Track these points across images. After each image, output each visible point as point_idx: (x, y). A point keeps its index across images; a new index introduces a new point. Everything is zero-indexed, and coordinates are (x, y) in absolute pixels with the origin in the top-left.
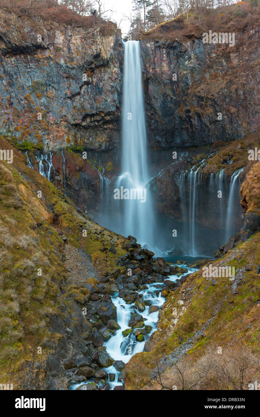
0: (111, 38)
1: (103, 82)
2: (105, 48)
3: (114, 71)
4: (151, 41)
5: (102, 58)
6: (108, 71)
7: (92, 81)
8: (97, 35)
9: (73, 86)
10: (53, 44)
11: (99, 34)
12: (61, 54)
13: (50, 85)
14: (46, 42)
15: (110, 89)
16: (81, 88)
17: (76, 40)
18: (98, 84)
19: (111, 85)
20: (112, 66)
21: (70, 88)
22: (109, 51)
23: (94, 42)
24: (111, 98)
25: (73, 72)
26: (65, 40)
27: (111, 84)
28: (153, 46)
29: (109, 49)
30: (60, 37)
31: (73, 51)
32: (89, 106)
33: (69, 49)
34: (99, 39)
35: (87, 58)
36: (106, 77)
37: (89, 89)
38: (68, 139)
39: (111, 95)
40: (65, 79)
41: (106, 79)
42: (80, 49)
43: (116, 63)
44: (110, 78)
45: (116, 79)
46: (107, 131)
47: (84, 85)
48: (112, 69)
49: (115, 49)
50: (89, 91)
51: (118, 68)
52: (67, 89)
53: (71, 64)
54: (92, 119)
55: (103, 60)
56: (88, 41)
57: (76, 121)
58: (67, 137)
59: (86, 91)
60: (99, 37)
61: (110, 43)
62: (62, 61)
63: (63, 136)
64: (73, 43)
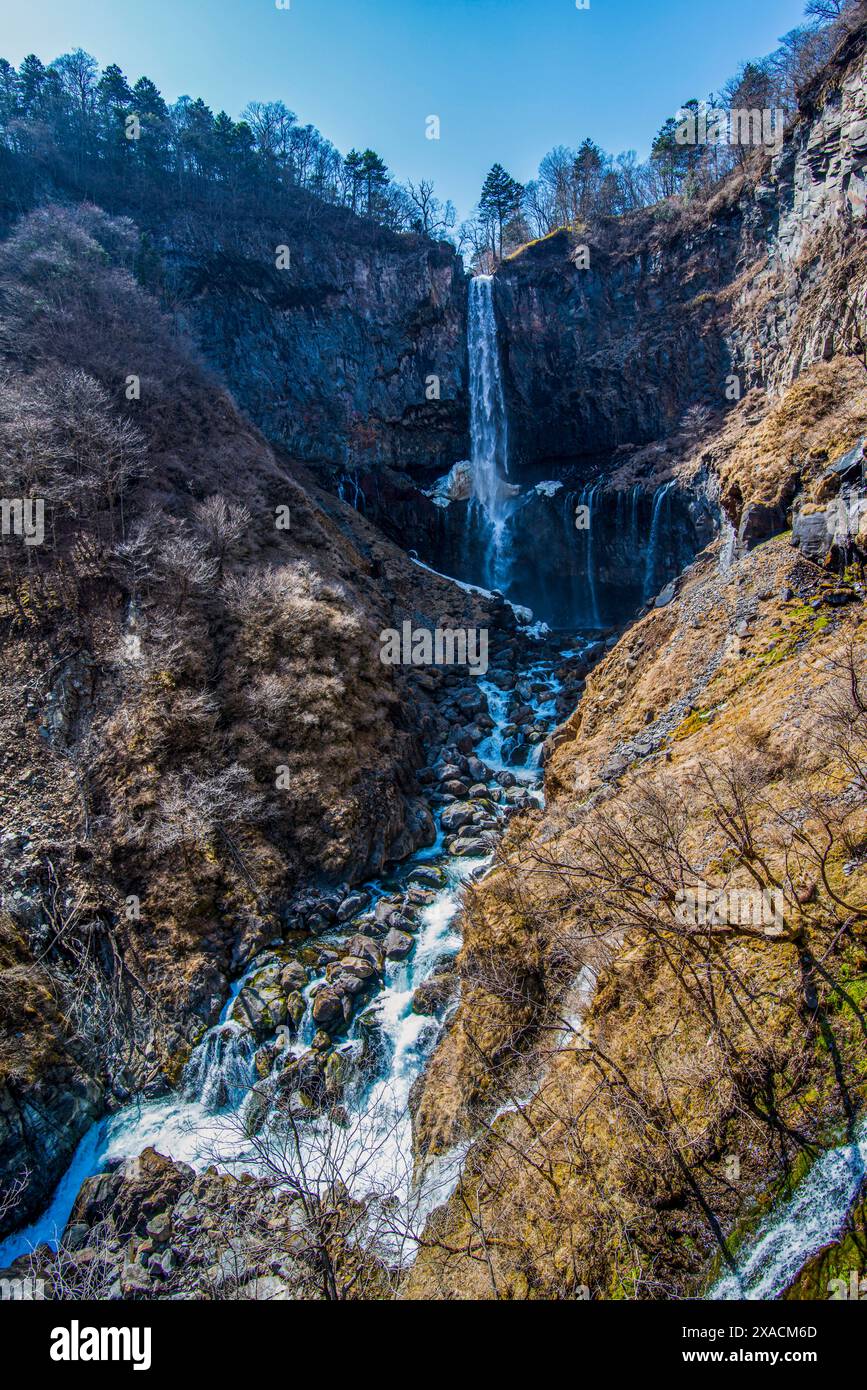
0: (447, 270)
1: (436, 349)
2: (438, 289)
3: (452, 329)
4: (513, 275)
5: (433, 306)
6: (442, 330)
7: (418, 349)
8: (424, 265)
9: (387, 358)
10: (352, 284)
11: (426, 263)
12: (365, 301)
13: (349, 357)
14: (339, 280)
15: (447, 361)
16: (400, 360)
17: (389, 277)
18: (428, 353)
19: (448, 355)
20: (449, 322)
21: (383, 362)
22: (444, 293)
23: (419, 277)
25: (387, 332)
26: (370, 276)
27: (449, 353)
28: (516, 284)
29: (444, 290)
30: (363, 271)
31: (385, 296)
32: (413, 391)
33: (379, 291)
34: (427, 273)
35: (407, 307)
36: (440, 340)
37: (413, 362)
38: (382, 448)
39: (449, 373)
40: (374, 346)
41: (440, 344)
42: (396, 291)
43: (455, 315)
44: (445, 342)
45: (455, 343)
46: (443, 435)
47: (403, 356)
48: (449, 327)
49: (452, 291)
50: (412, 366)
51: (460, 323)
52: (377, 363)
53: (382, 319)
54: (419, 414)
55: (435, 311)
56: (410, 276)
57: (393, 417)
58: (380, 445)
59: (407, 367)
60: (427, 269)
61: (446, 279)
62: (368, 313)
63: (374, 442)
64: (383, 282)
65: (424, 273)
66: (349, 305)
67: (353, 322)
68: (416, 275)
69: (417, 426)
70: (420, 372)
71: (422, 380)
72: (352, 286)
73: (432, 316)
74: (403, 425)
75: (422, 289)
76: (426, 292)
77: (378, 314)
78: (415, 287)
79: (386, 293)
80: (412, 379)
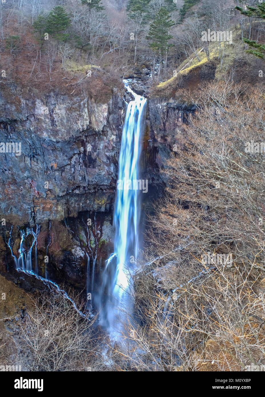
1: (98, 151)
2: (97, 119)
3: (111, 138)
4: (163, 100)
5: (93, 129)
6: (103, 140)
8: (84, 107)
9: (60, 159)
10: (34, 115)
11: (86, 106)
12: (43, 126)
13: (34, 157)
14: (24, 114)
15: (105, 160)
16: (70, 159)
17: (60, 111)
18: (92, 154)
19: (106, 156)
21: (57, 161)
22: (101, 122)
24: (106, 171)
25: (59, 145)
27: (107, 154)
28: (165, 108)
29: (102, 119)
30: (41, 108)
31: (57, 123)
32: (80, 178)
33: (53, 121)
34: (85, 113)
35: (72, 133)
36: (101, 146)
37: (81, 159)
38: (57, 211)
39: (106, 168)
40: (51, 151)
41: (101, 148)
42: (65, 121)
43: (114, 129)
44: (106, 147)
45: (113, 147)
46: (107, 195)
47: (74, 155)
48: (109, 136)
49: (113, 113)
50: (80, 161)
51: (116, 135)
52: (54, 161)
53: (55, 138)
54: (86, 188)
55: (96, 132)
56: (74, 114)
57: (65, 192)
58: (55, 209)
59: (77, 162)
60: (86, 110)
61: (103, 112)
62: (45, 134)
63: (51, 207)
64: (56, 114)
65: (84, 113)
66: (31, 129)
67: (35, 138)
68: (78, 114)
69: (85, 193)
70: (86, 166)
71: (87, 171)
72: (34, 116)
73: (94, 133)
74: (75, 193)
75: (82, 124)
76: (84, 127)
77: (52, 135)
78: (77, 122)
79: (58, 121)
80: (79, 169)
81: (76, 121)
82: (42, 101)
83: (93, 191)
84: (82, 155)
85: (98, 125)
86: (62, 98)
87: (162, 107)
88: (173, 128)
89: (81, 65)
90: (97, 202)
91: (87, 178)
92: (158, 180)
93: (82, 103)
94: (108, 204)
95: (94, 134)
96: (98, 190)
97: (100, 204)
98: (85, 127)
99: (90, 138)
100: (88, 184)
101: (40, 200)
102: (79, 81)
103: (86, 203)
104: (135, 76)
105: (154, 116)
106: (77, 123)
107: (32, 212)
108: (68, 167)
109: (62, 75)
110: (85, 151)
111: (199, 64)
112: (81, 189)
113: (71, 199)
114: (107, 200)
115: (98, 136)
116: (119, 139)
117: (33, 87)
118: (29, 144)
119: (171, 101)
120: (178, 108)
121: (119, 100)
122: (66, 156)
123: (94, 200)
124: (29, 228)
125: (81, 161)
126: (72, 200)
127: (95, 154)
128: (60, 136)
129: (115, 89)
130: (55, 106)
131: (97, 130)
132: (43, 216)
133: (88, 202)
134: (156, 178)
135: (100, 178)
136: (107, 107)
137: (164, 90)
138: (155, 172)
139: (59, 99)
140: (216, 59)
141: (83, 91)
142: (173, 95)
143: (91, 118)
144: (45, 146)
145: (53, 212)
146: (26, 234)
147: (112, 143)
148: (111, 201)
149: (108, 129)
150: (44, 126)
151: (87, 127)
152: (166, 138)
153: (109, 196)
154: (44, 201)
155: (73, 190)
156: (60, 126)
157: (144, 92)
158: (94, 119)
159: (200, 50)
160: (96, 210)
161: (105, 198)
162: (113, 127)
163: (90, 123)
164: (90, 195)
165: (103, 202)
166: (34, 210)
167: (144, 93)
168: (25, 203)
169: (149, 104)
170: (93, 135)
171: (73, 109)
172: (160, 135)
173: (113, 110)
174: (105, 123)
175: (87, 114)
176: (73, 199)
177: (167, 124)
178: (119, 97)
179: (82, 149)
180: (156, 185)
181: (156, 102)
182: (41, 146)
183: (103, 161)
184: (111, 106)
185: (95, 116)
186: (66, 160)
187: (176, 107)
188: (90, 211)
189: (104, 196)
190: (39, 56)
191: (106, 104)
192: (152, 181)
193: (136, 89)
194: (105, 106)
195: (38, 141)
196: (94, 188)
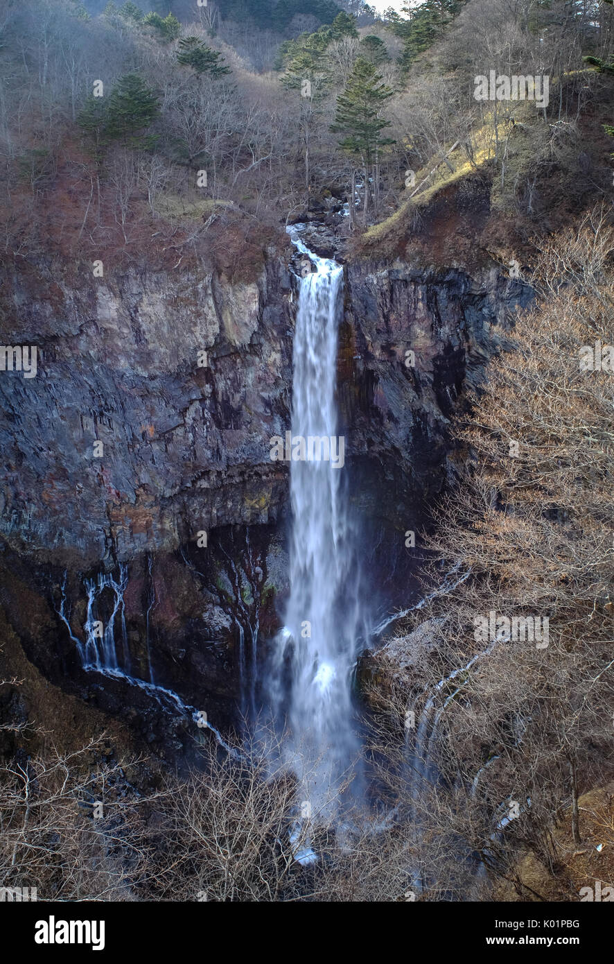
1: (243, 390)
2: (236, 318)
3: (271, 360)
4: (380, 265)
5: (230, 343)
6: (253, 363)
8: (206, 295)
9: (160, 414)
10: (94, 322)
11: (210, 292)
12: (117, 345)
13: (102, 414)
14: (73, 321)
15: (261, 410)
16: (183, 412)
17: (153, 308)
18: (231, 397)
19: (263, 399)
21: (154, 419)
22: (246, 324)
24: (264, 432)
25: (156, 383)
26: (121, 311)
27: (265, 395)
28: (385, 282)
29: (247, 319)
30: (110, 304)
31: (147, 337)
32: (208, 453)
33: (138, 332)
34: (210, 308)
35: (183, 355)
36: (250, 378)
37: (206, 411)
38: (162, 530)
39: (265, 426)
40: (139, 400)
41: (250, 382)
42: (165, 330)
43: (275, 340)
44: (260, 379)
45: (277, 379)
46: (271, 486)
47: (191, 404)
48: (265, 356)
49: (270, 303)
50: (206, 415)
51: (282, 352)
52: (146, 422)
53: (146, 368)
54: (223, 475)
55: (235, 347)
56: (184, 312)
57: (178, 487)
58: (159, 526)
59: (198, 418)
60: (211, 302)
61: (249, 303)
62: (122, 361)
63: (148, 524)
64: (145, 314)
65: (206, 309)
66: (92, 352)
67: (101, 373)
68: (193, 312)
69: (222, 486)
70: (219, 424)
71: (222, 437)
72: (95, 324)
73: (232, 350)
74: (200, 488)
75: (204, 333)
76: (209, 339)
77: (138, 362)
78: (192, 329)
79: (150, 331)
80: (205, 434)
81: (190, 327)
82: (111, 288)
83: (237, 479)
84: (208, 402)
85: (239, 333)
86: (154, 278)
87: (378, 282)
88: (406, 325)
89: (191, 202)
90: (248, 503)
91: (224, 452)
92: (381, 443)
93: (200, 286)
94: (274, 505)
95: (233, 353)
96: (250, 476)
97: (257, 506)
98: (212, 340)
99: (222, 362)
100: (228, 466)
101: (123, 510)
102: (191, 238)
103: (224, 507)
104: (310, 215)
105: (362, 301)
106: (192, 332)
107: (107, 537)
108: (180, 431)
109: (150, 229)
110: (214, 393)
111: (453, 177)
112: (213, 477)
113: (190, 502)
114: (272, 497)
115: (242, 356)
116: (287, 360)
117: (88, 260)
118: (88, 387)
119: (398, 265)
120: (415, 280)
121: (281, 273)
122: (174, 407)
123: (243, 500)
124: (103, 574)
125: (208, 415)
126: (193, 503)
127: (238, 397)
128: (157, 364)
129: (271, 250)
130: (141, 300)
131: (237, 343)
132: (132, 545)
133: (230, 504)
134: (376, 439)
135: (253, 449)
136: (257, 290)
137: (379, 242)
138: (373, 426)
139: (148, 282)
140: (490, 163)
141: (200, 260)
142: (400, 252)
143: (223, 317)
144: (126, 388)
145: (154, 533)
146: (98, 588)
147: (274, 370)
148: (280, 499)
149: (262, 340)
150: (120, 344)
151: (216, 339)
152: (392, 349)
153: (275, 489)
154: (131, 511)
155: (194, 482)
156: (154, 342)
157: (336, 250)
158: (229, 320)
159: (450, 147)
160: (249, 521)
161: (266, 494)
162: (272, 333)
163: (222, 328)
164: (233, 489)
165: (263, 502)
166: (111, 532)
167: (336, 253)
168: (88, 519)
169: (350, 277)
170: (229, 355)
171: (182, 300)
172: (378, 344)
173: (269, 297)
174: (255, 326)
175: (214, 309)
176: (196, 501)
177: (393, 317)
178: (280, 265)
179: (208, 389)
180: (377, 455)
181: (363, 271)
182: (117, 388)
183: (256, 412)
184: (265, 289)
185: (231, 313)
186: (174, 416)
187: (409, 279)
188: (236, 524)
189: (264, 489)
190: (95, 190)
191: (253, 285)
192: (369, 447)
193: (318, 246)
194: (251, 290)
195: (108, 378)
196: (242, 474)
